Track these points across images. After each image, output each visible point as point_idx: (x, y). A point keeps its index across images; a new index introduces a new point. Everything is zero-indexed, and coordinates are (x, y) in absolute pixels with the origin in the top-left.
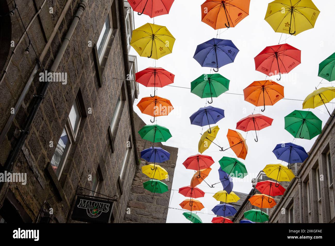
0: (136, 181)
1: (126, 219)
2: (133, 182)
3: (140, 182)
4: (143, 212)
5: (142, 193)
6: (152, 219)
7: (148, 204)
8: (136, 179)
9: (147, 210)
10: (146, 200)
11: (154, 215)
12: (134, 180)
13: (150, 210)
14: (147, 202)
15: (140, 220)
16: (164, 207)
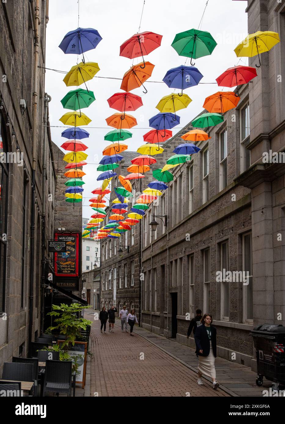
0: (57, 191)
1: (56, 220)
2: (55, 193)
3: (60, 192)
4: (66, 213)
5: (63, 200)
6: (73, 217)
7: (68, 207)
8: (57, 190)
9: (68, 211)
10: (67, 204)
11: (73, 214)
12: (55, 191)
13: (70, 211)
14: (67, 206)
15: (65, 219)
16: (79, 207)
